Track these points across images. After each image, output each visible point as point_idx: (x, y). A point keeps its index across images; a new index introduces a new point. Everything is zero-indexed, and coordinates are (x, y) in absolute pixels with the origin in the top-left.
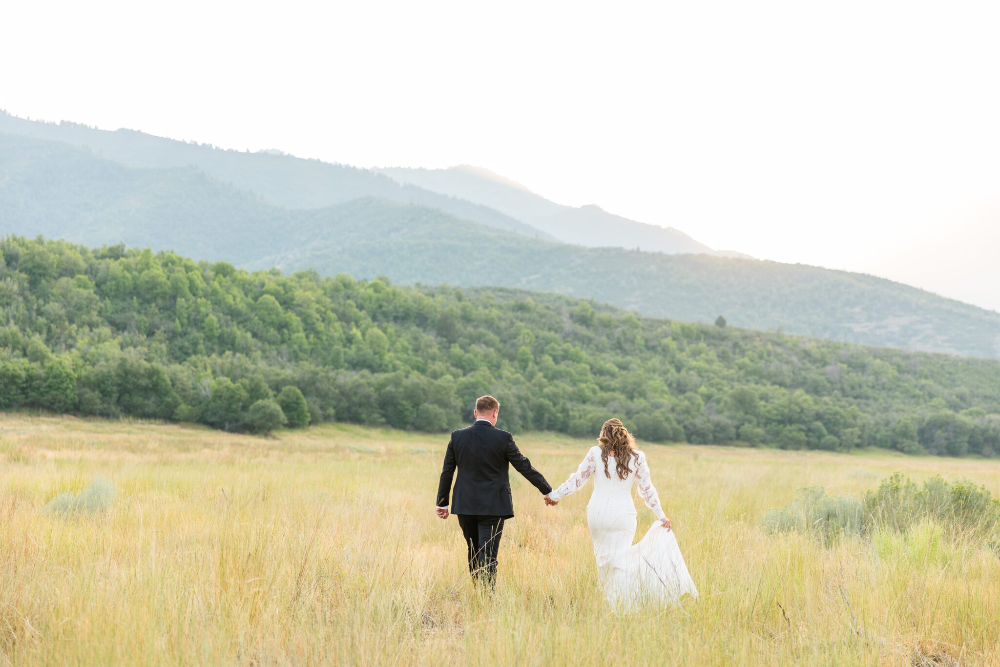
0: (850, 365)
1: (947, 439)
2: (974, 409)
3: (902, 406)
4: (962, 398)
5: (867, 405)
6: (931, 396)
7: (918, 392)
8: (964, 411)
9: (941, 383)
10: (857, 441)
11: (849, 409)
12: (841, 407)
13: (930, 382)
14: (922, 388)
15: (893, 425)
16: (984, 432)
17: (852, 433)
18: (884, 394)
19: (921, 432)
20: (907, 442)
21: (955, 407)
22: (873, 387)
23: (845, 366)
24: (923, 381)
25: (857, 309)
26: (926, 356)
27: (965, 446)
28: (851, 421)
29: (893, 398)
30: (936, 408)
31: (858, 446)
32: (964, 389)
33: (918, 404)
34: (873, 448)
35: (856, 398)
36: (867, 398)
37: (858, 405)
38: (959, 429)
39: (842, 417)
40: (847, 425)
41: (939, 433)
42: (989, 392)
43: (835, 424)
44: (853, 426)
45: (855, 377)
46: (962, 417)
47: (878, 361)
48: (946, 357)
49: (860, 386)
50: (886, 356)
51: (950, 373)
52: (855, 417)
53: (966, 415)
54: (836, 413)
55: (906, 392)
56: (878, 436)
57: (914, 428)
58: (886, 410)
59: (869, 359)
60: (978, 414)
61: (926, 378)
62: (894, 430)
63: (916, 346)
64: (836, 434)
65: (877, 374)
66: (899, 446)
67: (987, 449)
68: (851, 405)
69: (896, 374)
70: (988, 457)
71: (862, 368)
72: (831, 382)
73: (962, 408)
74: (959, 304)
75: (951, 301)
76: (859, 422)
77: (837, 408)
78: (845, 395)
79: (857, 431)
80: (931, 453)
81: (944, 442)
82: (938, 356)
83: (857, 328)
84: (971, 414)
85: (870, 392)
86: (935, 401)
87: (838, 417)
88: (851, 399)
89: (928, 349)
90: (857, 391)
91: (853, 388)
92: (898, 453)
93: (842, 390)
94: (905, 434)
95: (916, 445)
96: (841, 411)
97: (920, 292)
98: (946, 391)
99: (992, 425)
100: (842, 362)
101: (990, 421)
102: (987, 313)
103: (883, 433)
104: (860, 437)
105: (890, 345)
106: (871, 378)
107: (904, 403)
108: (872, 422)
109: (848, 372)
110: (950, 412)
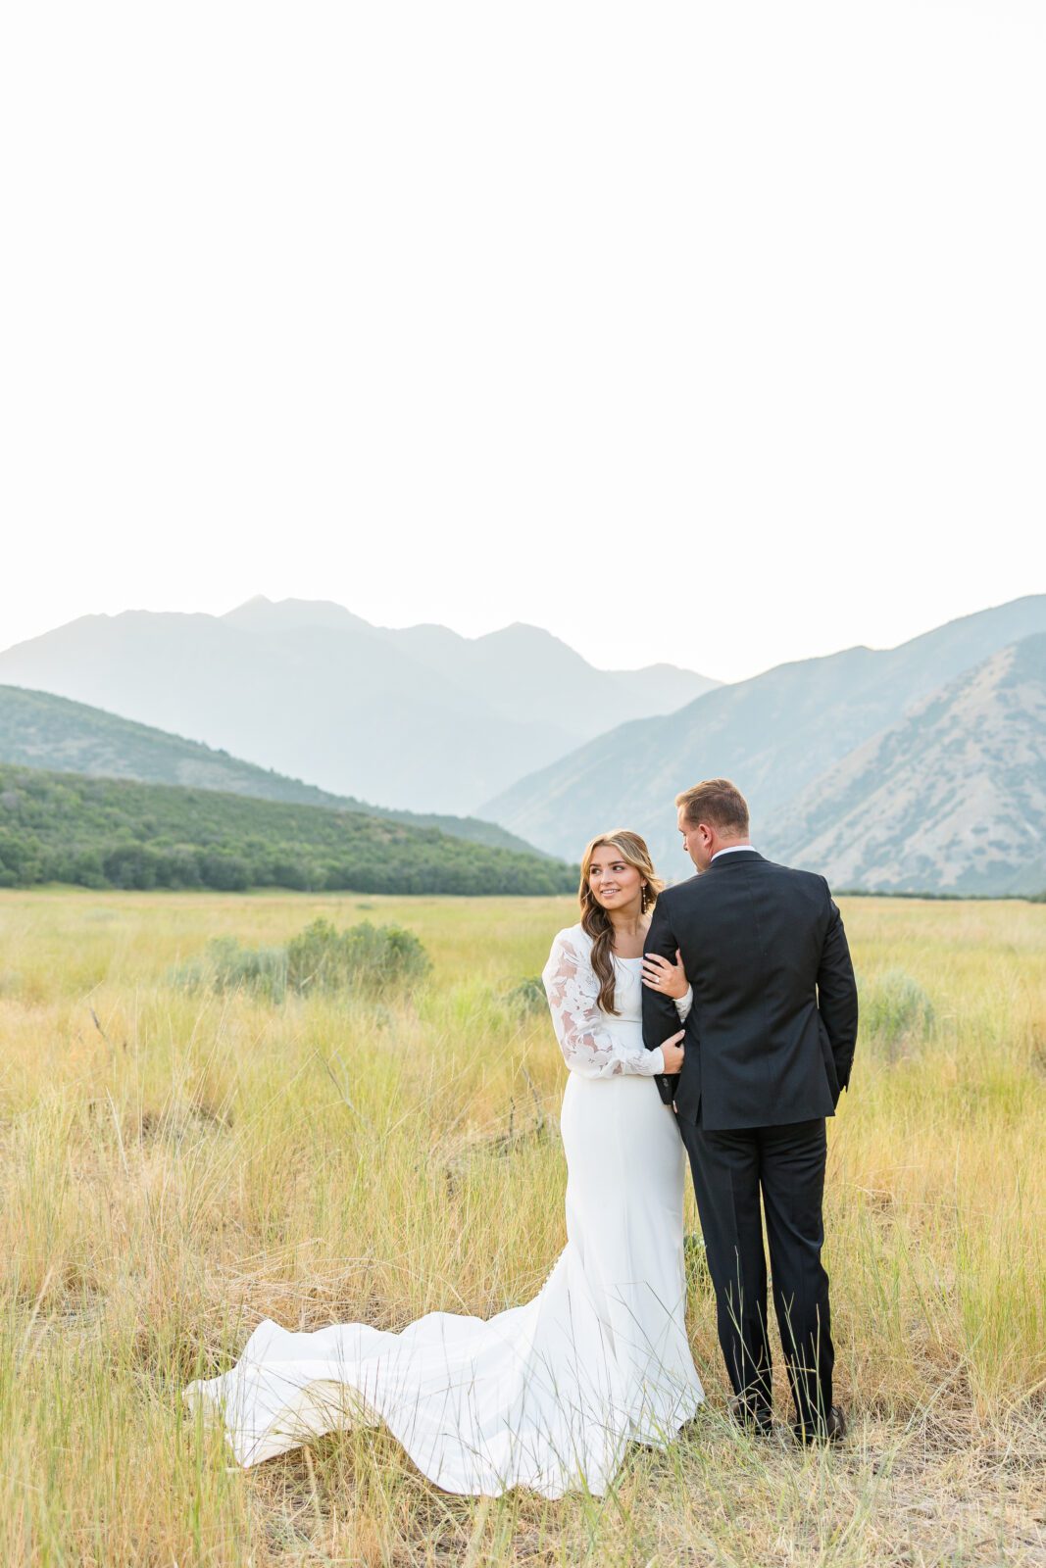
0: (29, 791)
1: (134, 871)
2: (163, 838)
3: (85, 837)
4: (149, 827)
5: (48, 836)
6: (117, 825)
7: (102, 821)
8: (153, 841)
9: (127, 812)
10: (37, 875)
11: (29, 841)
12: (21, 838)
13: (115, 810)
14: (107, 816)
15: (76, 857)
16: (173, 863)
17: (32, 868)
18: (66, 823)
19: (107, 864)
20: (91, 876)
21: (141, 837)
22: (54, 816)
23: (23, 793)
24: (108, 810)
25: (32, 730)
26: (111, 782)
27: (153, 879)
28: (30, 853)
29: (76, 827)
30: (121, 838)
31: (39, 881)
32: (151, 818)
33: (102, 834)
34: (54, 883)
35: (36, 827)
36: (48, 827)
37: (39, 836)
38: (147, 861)
39: (21, 849)
40: (26, 859)
41: (125, 866)
42: (176, 820)
43: (14, 856)
44: (32, 859)
45: (35, 805)
46: (150, 847)
47: (60, 788)
48: (132, 783)
49: (40, 815)
50: (68, 781)
51: (137, 801)
52: (35, 849)
53: (153, 845)
54: (15, 845)
55: (89, 821)
56: (61, 870)
57: (99, 861)
58: (68, 841)
59: (50, 785)
60: (166, 844)
61: (111, 805)
62: (77, 863)
63: (97, 771)
64: (14, 868)
65: (59, 801)
66: (83, 880)
67: (175, 882)
68: (30, 836)
69: (79, 801)
70: (174, 889)
71: (41, 794)
72: (8, 811)
73: (149, 838)
74: (142, 727)
75: (133, 723)
76: (40, 855)
77: (16, 840)
78: (23, 824)
79: (38, 864)
80: (117, 887)
81: (130, 875)
82: (124, 782)
83: (32, 751)
84: (158, 844)
85: (51, 822)
86: (122, 831)
87: (17, 849)
88: (30, 830)
89: (109, 773)
90: (37, 821)
91: (32, 817)
92: (82, 888)
93: (20, 819)
94: (90, 867)
95: (101, 879)
96: (20, 842)
97: (101, 713)
98: (133, 820)
99: (181, 856)
100: (20, 788)
101: (178, 852)
102: (170, 736)
103: (66, 866)
104: (41, 871)
105: (68, 770)
106: (53, 806)
107: (87, 833)
108: (54, 854)
109: (27, 800)
110: (136, 843)
